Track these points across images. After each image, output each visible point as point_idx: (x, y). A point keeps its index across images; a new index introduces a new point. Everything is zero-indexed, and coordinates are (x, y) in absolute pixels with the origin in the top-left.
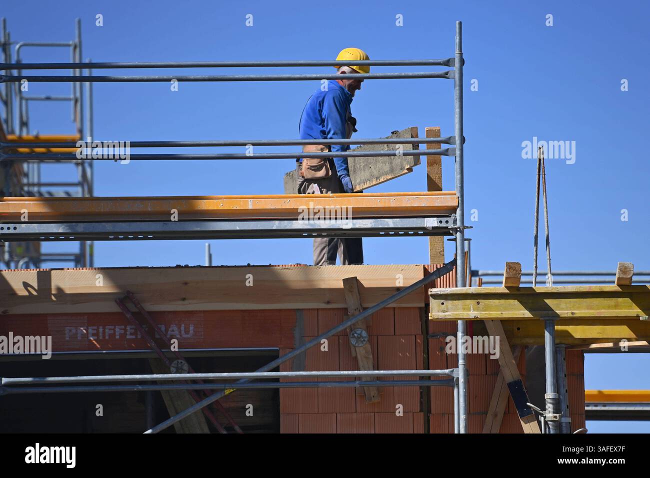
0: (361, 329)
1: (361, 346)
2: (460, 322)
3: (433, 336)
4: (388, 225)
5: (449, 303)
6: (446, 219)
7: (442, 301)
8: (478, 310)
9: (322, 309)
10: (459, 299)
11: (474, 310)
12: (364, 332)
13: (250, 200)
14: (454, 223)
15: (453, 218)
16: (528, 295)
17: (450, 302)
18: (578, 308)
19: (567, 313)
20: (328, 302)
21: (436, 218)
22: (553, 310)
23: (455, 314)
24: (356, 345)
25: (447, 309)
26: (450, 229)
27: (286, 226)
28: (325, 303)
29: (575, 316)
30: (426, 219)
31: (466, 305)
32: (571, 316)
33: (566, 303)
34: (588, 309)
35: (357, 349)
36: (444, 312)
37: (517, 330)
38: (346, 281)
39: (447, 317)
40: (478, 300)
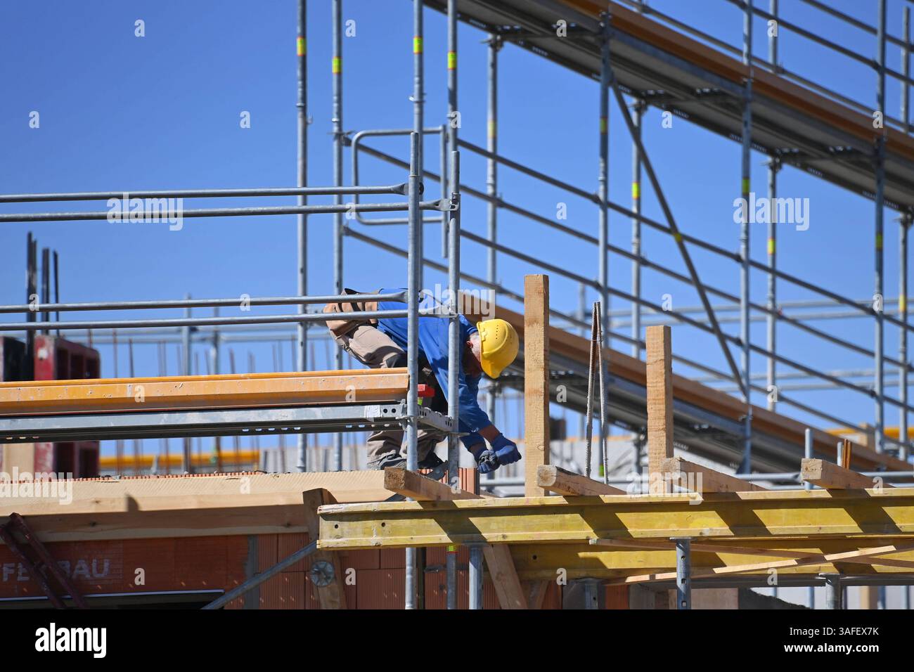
0: (325, 561)
1: (325, 586)
2: (408, 550)
3: (430, 570)
4: (316, 416)
5: (345, 526)
6: (392, 407)
7: (336, 523)
8: (382, 535)
9: (284, 534)
10: (358, 520)
11: (377, 535)
12: (329, 566)
13: (129, 384)
14: (402, 412)
15: (401, 405)
16: (449, 512)
17: (346, 523)
18: (514, 529)
19: (497, 537)
20: (289, 525)
21: (379, 406)
22: (480, 533)
23: (350, 541)
24: (319, 584)
25: (342, 533)
26: (398, 420)
27: (177, 420)
28: (284, 525)
29: (507, 540)
30: (367, 407)
31: (367, 528)
32: (502, 540)
33: (498, 523)
34: (526, 531)
35: (320, 589)
36: (338, 537)
37: (532, 559)
38: (306, 494)
39: (341, 545)
40: (383, 521)
